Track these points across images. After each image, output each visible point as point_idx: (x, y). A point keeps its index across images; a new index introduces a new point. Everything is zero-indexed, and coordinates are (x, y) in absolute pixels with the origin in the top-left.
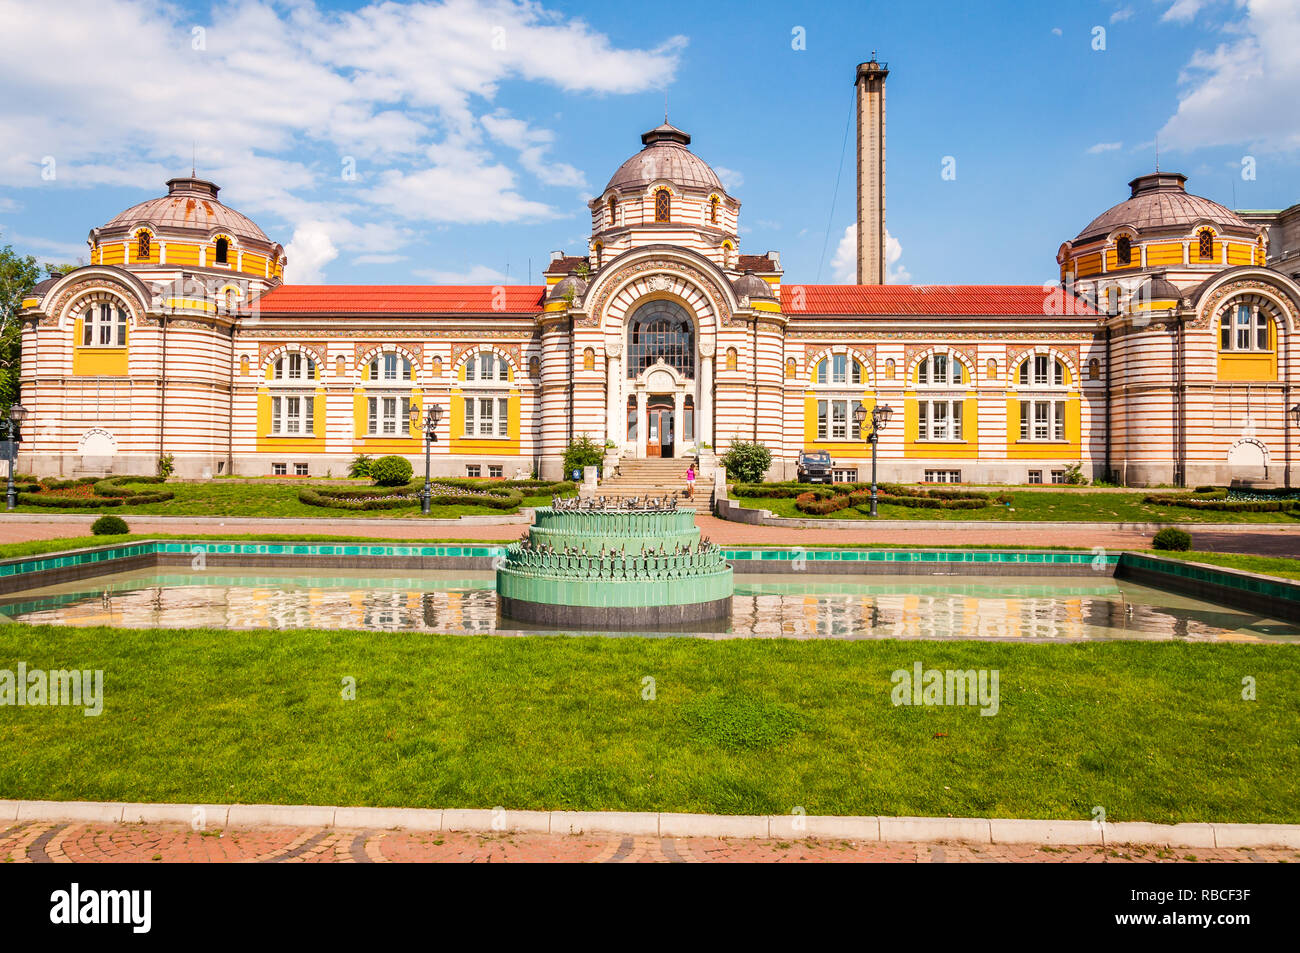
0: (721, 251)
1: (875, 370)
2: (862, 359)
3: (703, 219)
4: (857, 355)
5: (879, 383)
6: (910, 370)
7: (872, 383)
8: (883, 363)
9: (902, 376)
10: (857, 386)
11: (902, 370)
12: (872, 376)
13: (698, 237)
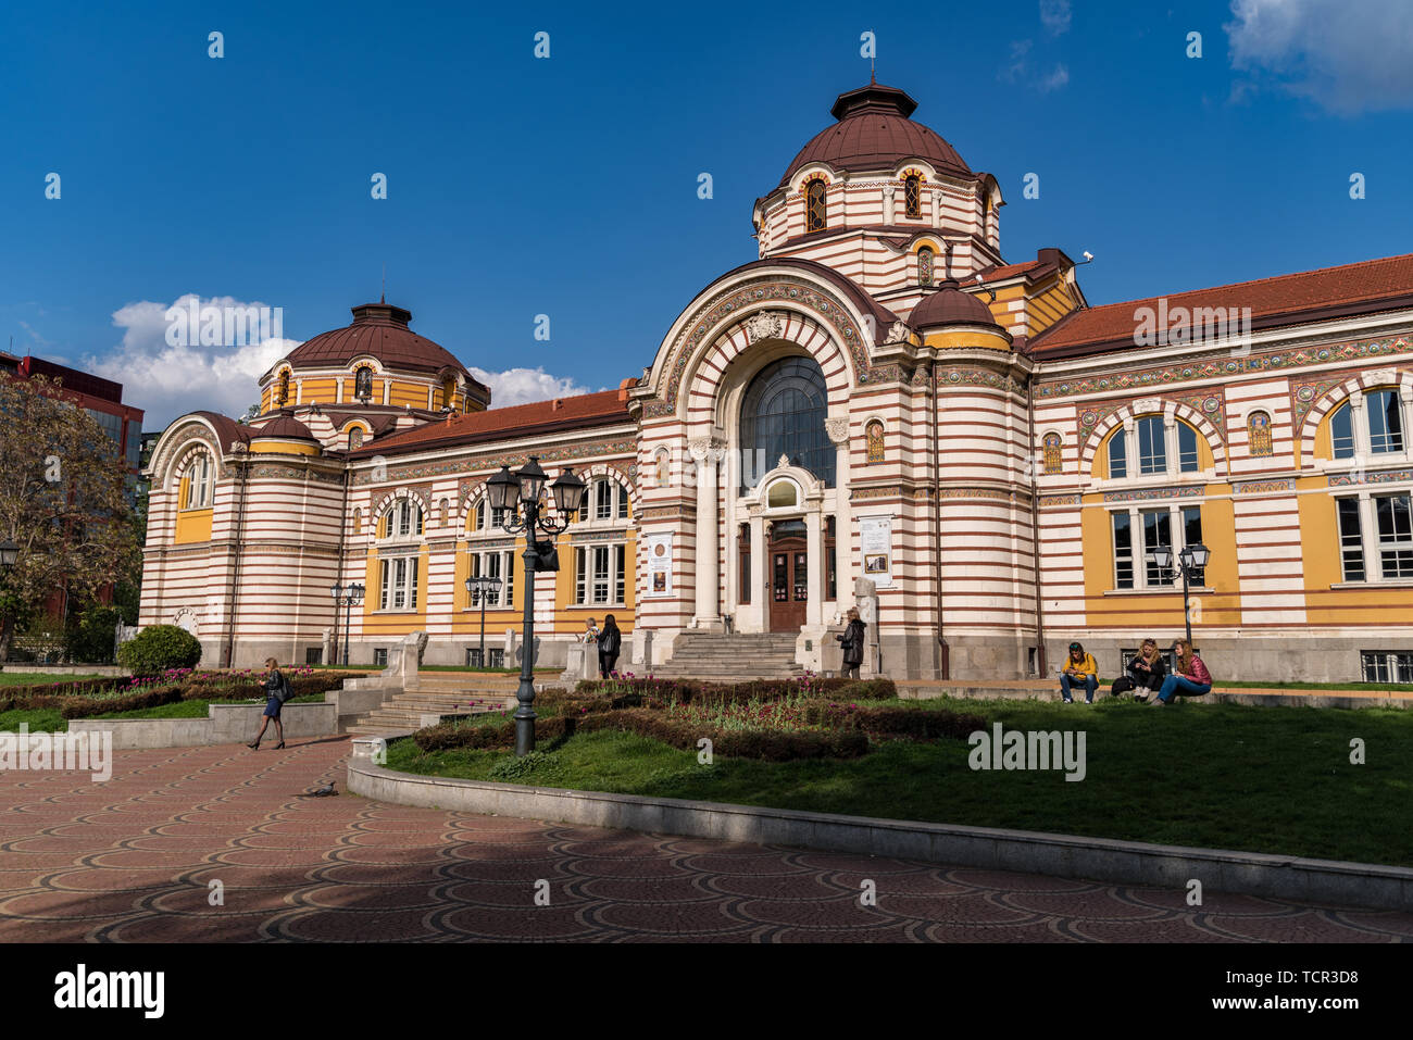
0: (913, 260)
1: (1225, 440)
2: (1196, 419)
3: (891, 212)
4: (1184, 412)
5: (1236, 466)
6: (1308, 431)
7: (1222, 467)
8: (1243, 422)
9: (1288, 446)
10: (1192, 477)
11: (1288, 432)
12: (1218, 454)
13: (877, 245)
